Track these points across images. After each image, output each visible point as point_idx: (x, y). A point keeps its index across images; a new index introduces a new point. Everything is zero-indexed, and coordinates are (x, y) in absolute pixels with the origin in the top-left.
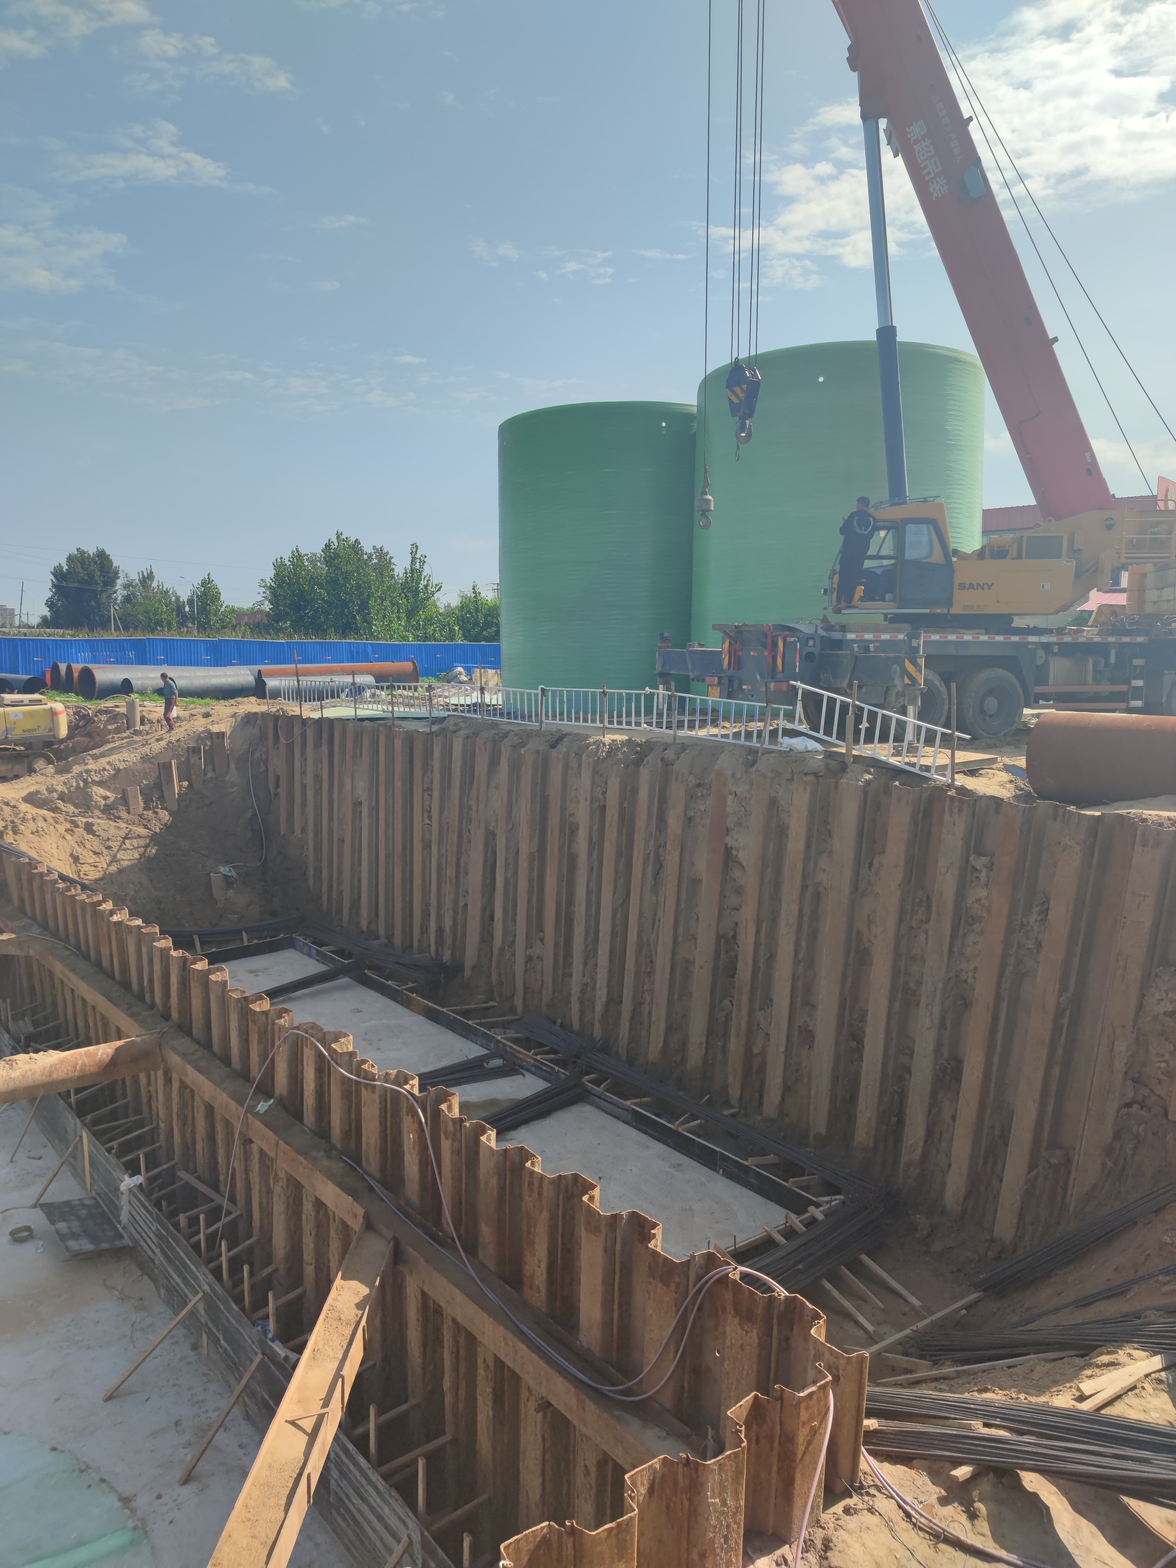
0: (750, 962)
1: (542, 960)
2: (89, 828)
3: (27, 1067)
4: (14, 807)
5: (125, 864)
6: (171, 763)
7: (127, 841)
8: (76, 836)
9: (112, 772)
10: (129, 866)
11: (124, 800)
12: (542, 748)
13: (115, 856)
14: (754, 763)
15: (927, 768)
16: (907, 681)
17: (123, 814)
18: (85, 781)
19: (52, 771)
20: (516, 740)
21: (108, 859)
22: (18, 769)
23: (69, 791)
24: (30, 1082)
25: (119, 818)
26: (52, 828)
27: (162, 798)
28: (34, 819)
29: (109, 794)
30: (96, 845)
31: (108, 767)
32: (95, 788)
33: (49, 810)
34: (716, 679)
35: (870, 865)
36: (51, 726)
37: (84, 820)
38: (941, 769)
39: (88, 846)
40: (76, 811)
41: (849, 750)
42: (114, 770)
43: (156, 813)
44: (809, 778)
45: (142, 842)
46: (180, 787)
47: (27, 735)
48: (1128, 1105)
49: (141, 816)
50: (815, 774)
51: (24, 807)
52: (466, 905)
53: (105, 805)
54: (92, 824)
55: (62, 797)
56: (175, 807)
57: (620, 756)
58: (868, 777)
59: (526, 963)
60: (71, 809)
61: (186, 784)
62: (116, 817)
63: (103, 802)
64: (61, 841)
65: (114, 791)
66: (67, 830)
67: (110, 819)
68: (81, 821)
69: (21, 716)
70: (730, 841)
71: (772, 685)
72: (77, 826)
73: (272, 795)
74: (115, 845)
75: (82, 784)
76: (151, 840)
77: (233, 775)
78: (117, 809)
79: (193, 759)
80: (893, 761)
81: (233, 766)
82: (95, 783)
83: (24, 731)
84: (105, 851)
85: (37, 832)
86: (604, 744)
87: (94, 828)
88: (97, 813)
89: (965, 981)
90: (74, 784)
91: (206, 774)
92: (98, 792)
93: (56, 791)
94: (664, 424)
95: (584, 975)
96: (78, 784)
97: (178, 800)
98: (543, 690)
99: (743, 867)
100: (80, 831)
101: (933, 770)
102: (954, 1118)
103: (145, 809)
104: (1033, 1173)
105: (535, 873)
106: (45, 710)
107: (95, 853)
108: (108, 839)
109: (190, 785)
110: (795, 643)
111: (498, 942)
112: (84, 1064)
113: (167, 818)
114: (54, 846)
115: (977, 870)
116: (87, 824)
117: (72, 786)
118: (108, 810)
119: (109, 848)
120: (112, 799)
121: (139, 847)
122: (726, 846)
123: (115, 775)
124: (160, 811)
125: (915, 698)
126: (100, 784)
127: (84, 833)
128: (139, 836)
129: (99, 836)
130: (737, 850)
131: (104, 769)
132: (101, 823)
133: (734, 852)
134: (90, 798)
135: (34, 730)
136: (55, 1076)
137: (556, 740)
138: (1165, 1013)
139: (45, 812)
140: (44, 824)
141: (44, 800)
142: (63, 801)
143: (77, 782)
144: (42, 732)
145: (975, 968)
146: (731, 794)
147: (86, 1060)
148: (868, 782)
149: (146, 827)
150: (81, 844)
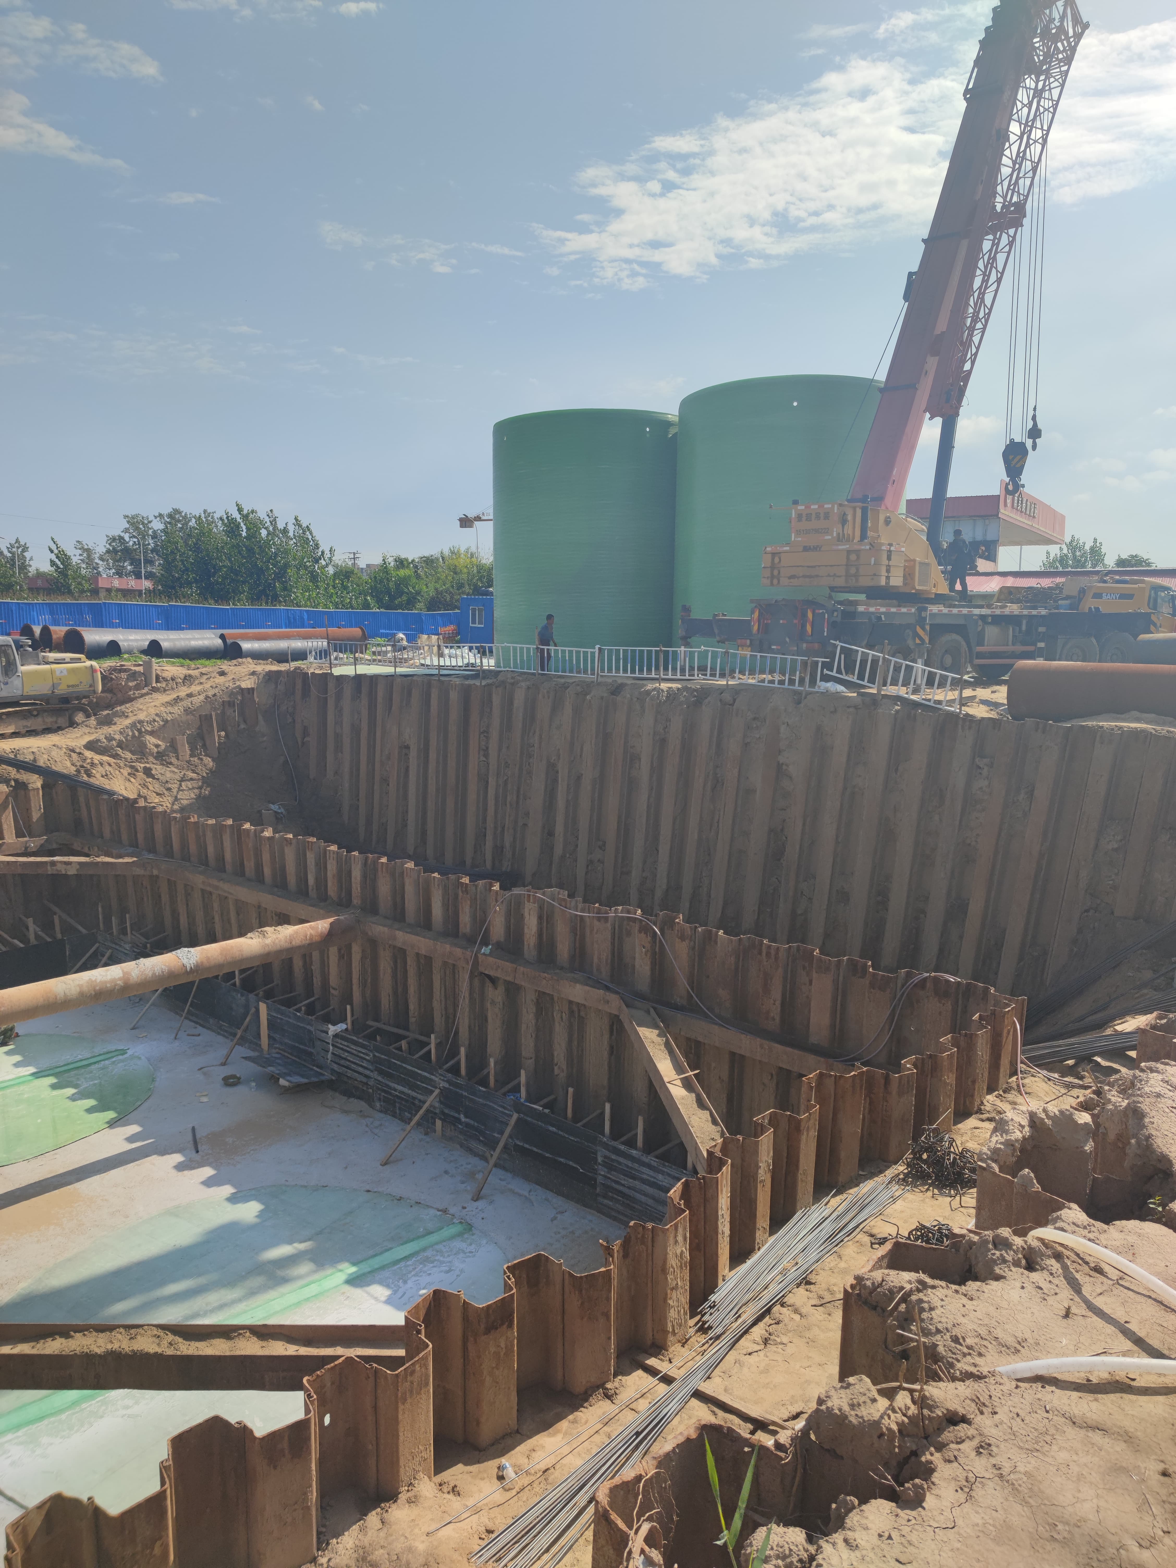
0: (798, 847)
1: (603, 863)
2: (148, 772)
3: (275, 937)
4: (80, 753)
5: (185, 802)
6: (211, 715)
7: (183, 784)
8: (138, 779)
9: (162, 723)
10: (188, 805)
11: (173, 746)
12: (605, 695)
13: (176, 797)
14: (799, 702)
15: (939, 702)
16: (918, 641)
17: (174, 760)
18: (139, 731)
19: (95, 723)
20: (579, 689)
21: (171, 799)
22: (62, 721)
23: (126, 740)
24: (278, 948)
25: (171, 763)
26: (117, 772)
27: (204, 746)
28: (101, 764)
29: (160, 743)
30: (157, 787)
31: (157, 719)
32: (148, 737)
33: (110, 756)
34: (748, 642)
35: (897, 770)
36: (91, 682)
37: (142, 765)
38: (951, 702)
39: (151, 788)
40: (133, 757)
41: (879, 690)
42: (163, 721)
43: (202, 760)
44: (851, 710)
45: (195, 784)
46: (219, 736)
47: (71, 689)
48: (1087, 911)
49: (188, 762)
50: (856, 707)
51: (88, 754)
52: (525, 825)
53: (158, 752)
54: (150, 769)
55: (120, 745)
56: (216, 755)
57: (682, 699)
58: (897, 707)
59: (588, 866)
60: (129, 755)
61: (223, 734)
62: (168, 763)
63: (156, 750)
64: (128, 784)
65: (163, 740)
66: (129, 774)
67: (163, 765)
68: (140, 766)
69: (65, 672)
70: (781, 759)
71: (805, 645)
72: (137, 770)
73: (300, 743)
74: (174, 787)
75: (137, 733)
76: (203, 783)
77: (262, 726)
78: (168, 755)
79: (229, 712)
80: (913, 697)
81: (260, 718)
82: (147, 732)
83: (68, 686)
84: (165, 792)
85: (107, 775)
86: (663, 691)
87: (153, 772)
88: (151, 759)
89: (969, 845)
90: (130, 734)
91: (239, 726)
92: (151, 740)
93: (115, 740)
94: (648, 430)
95: (643, 871)
96: (134, 733)
97: (218, 748)
98: (600, 649)
99: (791, 778)
100: (140, 775)
101: (944, 704)
102: (961, 937)
103: (191, 756)
104: (1022, 963)
105: (596, 795)
106: (86, 667)
107: (158, 794)
108: (167, 782)
109: (227, 736)
110: (823, 614)
111: (558, 850)
112: (311, 935)
113: (211, 764)
114: (123, 787)
115: (980, 768)
116: (145, 768)
117: (128, 735)
118: (160, 757)
119: (169, 789)
120: (163, 747)
121: (193, 788)
122: (778, 762)
123: (164, 725)
124: (204, 758)
125: (923, 654)
126: (152, 733)
127: (144, 776)
128: (192, 779)
129: (158, 779)
130: (787, 765)
131: (154, 721)
132: (158, 769)
133: (784, 767)
134: (145, 746)
135: (77, 686)
136: (294, 943)
137: (617, 689)
138: (1113, 850)
139: (106, 758)
140: (110, 769)
141: (104, 748)
142: (122, 749)
143: (132, 731)
144: (84, 688)
145: (978, 835)
146: (784, 724)
147: (312, 932)
148: (897, 711)
149: (194, 772)
150: (144, 786)
